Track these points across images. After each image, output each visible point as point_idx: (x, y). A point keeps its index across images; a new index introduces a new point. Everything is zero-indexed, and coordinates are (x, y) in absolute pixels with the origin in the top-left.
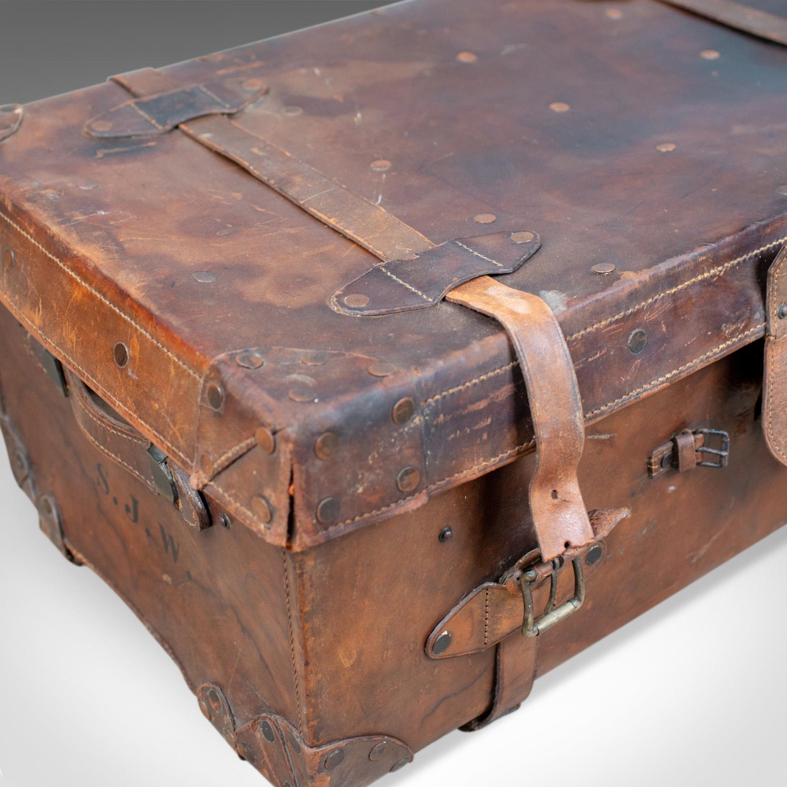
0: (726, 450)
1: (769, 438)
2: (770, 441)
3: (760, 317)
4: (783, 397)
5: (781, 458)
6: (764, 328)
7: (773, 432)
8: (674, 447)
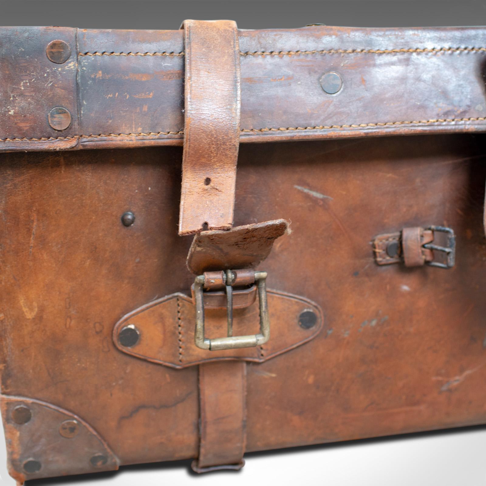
0: (450, 247)
3: (483, 110)
8: (401, 237)
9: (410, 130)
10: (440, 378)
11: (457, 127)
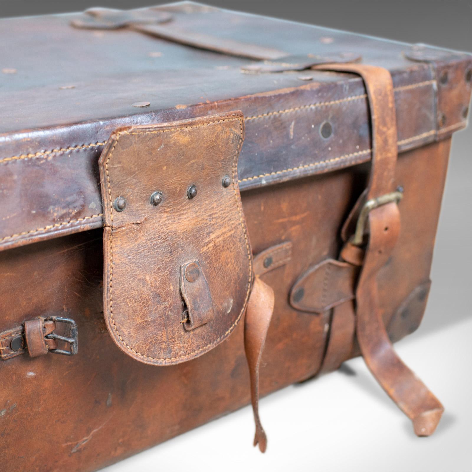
0: (73, 337)
1: (110, 326)
2: (112, 330)
3: (96, 207)
4: (124, 289)
5: (125, 348)
6: (101, 219)
7: (115, 321)
8: (23, 331)
9: (28, 241)
10: (69, 443)
11: (73, 228)
